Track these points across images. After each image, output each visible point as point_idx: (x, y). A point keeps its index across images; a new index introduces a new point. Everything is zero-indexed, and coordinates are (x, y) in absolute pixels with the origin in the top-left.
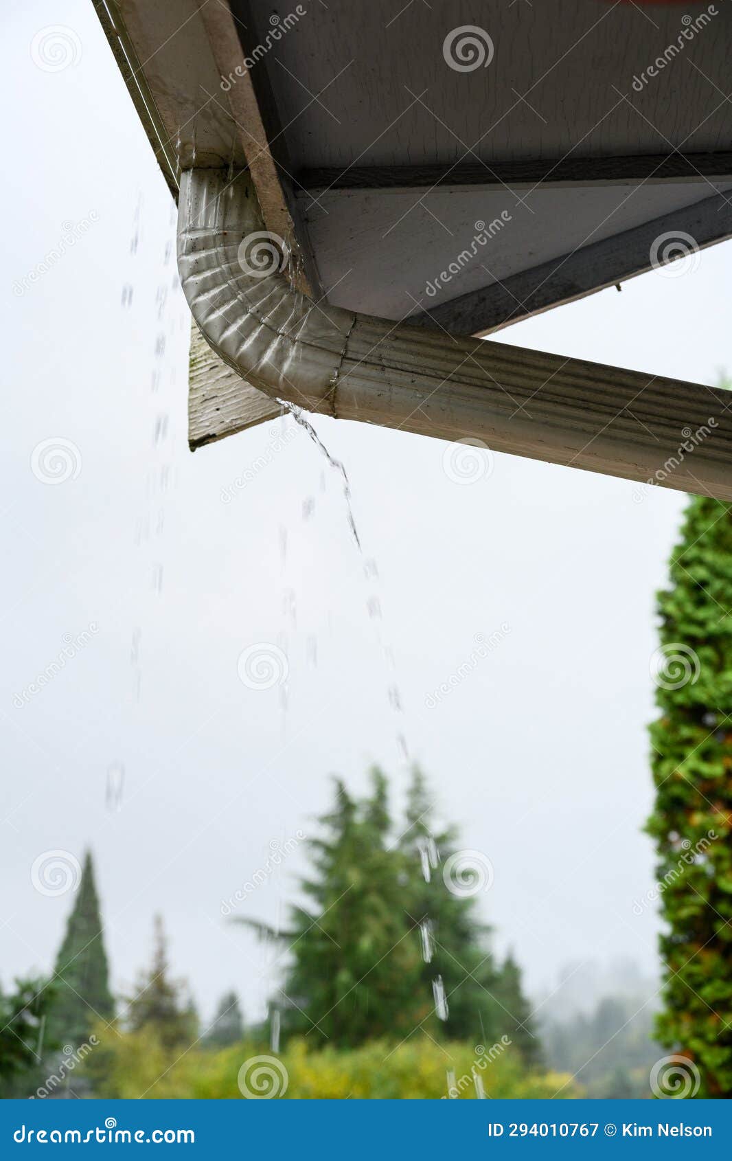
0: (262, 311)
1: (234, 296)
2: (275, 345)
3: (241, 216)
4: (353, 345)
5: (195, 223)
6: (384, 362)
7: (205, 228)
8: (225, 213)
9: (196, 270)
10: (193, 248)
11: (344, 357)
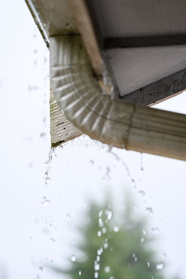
0: (91, 105)
1: (78, 97)
2: (98, 121)
3: (79, 58)
4: (134, 120)
5: (58, 62)
6: (149, 128)
7: (63, 65)
8: (72, 58)
9: (60, 84)
10: (58, 74)
11: (130, 126)
